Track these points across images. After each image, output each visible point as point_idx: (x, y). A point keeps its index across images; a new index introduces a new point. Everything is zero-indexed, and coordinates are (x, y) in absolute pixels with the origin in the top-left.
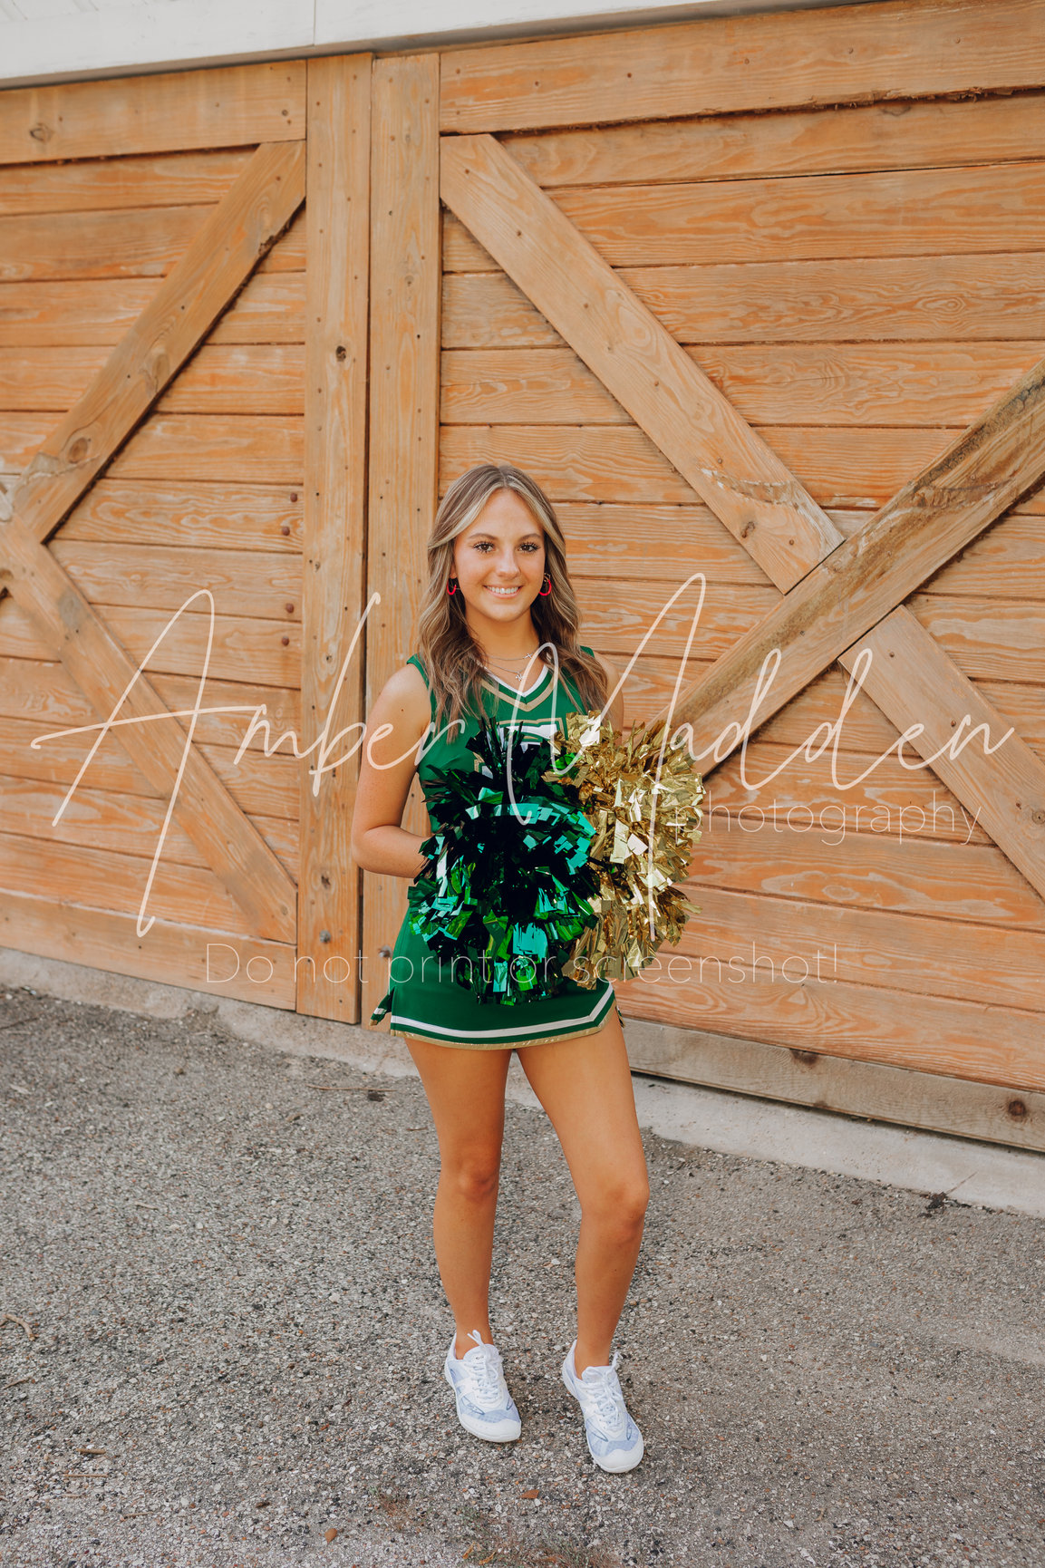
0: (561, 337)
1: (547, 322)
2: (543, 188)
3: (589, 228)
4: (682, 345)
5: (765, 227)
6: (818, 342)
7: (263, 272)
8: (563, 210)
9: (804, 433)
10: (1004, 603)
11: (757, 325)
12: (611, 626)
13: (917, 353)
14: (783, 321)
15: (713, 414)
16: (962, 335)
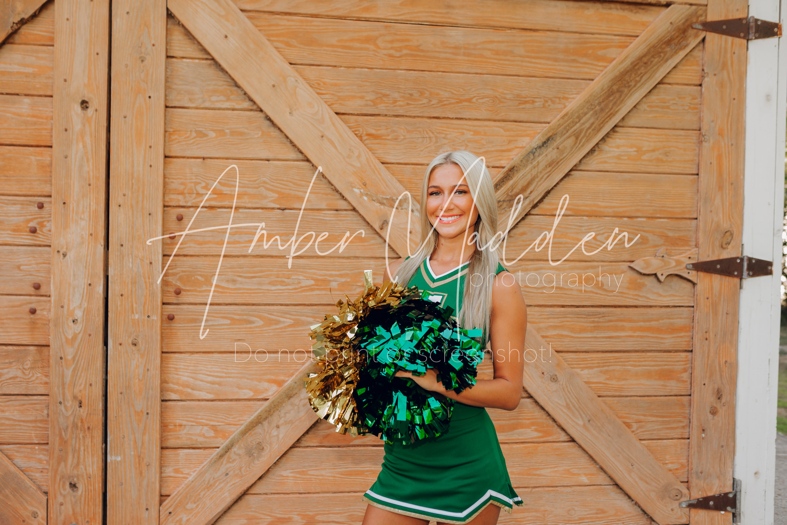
0: (254, 103)
1: (245, 94)
2: (242, 10)
3: (272, 39)
4: (337, 113)
5: (385, 49)
6: (418, 117)
7: (12, 43)
8: (257, 26)
9: (413, 168)
10: (527, 263)
11: (382, 105)
12: (293, 287)
13: (475, 126)
14: (398, 103)
15: (359, 156)
16: (497, 118)
